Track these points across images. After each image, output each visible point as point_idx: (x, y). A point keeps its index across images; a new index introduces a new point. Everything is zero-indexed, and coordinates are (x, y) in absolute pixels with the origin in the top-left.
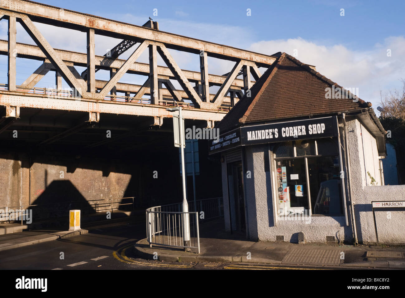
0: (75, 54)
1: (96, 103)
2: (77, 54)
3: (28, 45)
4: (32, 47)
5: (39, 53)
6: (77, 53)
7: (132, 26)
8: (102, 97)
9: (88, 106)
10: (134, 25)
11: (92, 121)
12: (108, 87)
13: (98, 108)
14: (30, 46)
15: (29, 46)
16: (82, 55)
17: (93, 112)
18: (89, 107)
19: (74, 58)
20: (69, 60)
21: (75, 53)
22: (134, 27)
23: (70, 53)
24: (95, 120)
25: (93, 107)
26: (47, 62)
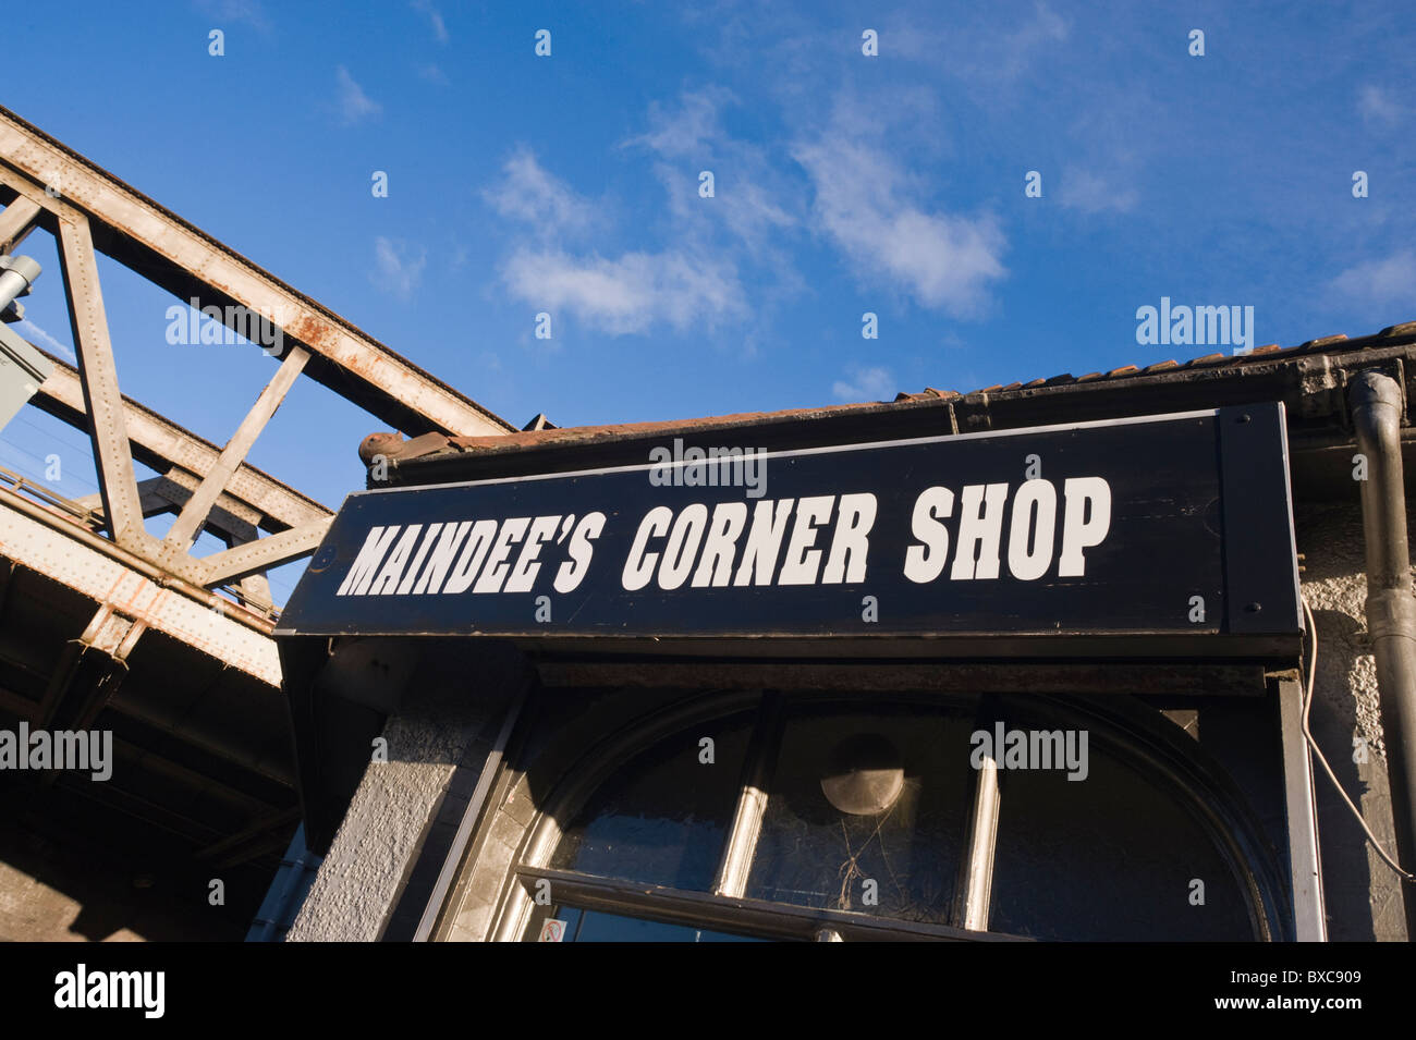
0: (285, 492)
1: (157, 582)
2: (291, 495)
3: (139, 407)
4: (152, 418)
5: (161, 444)
6: (290, 490)
7: (461, 403)
8: (200, 575)
9: (116, 585)
10: (467, 401)
11: (97, 644)
12: (249, 552)
13: (155, 607)
14: (147, 415)
15: (141, 411)
16: (306, 503)
17: (118, 613)
18: (119, 589)
19: (276, 502)
20: (252, 502)
21: (285, 487)
22: (467, 406)
23: (269, 482)
24: (111, 647)
25: (136, 593)
26: (173, 479)
